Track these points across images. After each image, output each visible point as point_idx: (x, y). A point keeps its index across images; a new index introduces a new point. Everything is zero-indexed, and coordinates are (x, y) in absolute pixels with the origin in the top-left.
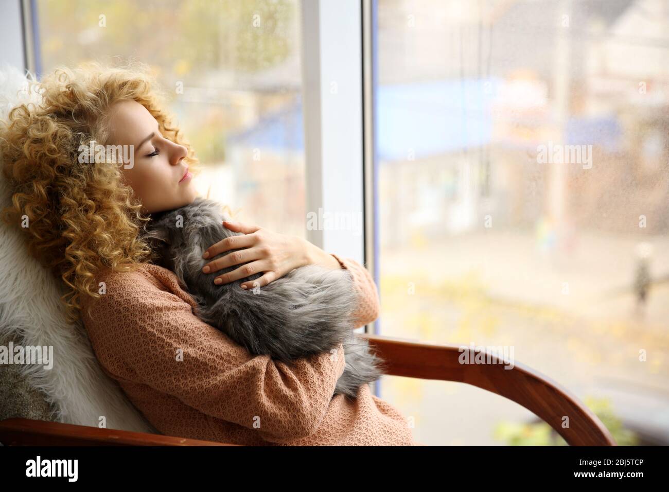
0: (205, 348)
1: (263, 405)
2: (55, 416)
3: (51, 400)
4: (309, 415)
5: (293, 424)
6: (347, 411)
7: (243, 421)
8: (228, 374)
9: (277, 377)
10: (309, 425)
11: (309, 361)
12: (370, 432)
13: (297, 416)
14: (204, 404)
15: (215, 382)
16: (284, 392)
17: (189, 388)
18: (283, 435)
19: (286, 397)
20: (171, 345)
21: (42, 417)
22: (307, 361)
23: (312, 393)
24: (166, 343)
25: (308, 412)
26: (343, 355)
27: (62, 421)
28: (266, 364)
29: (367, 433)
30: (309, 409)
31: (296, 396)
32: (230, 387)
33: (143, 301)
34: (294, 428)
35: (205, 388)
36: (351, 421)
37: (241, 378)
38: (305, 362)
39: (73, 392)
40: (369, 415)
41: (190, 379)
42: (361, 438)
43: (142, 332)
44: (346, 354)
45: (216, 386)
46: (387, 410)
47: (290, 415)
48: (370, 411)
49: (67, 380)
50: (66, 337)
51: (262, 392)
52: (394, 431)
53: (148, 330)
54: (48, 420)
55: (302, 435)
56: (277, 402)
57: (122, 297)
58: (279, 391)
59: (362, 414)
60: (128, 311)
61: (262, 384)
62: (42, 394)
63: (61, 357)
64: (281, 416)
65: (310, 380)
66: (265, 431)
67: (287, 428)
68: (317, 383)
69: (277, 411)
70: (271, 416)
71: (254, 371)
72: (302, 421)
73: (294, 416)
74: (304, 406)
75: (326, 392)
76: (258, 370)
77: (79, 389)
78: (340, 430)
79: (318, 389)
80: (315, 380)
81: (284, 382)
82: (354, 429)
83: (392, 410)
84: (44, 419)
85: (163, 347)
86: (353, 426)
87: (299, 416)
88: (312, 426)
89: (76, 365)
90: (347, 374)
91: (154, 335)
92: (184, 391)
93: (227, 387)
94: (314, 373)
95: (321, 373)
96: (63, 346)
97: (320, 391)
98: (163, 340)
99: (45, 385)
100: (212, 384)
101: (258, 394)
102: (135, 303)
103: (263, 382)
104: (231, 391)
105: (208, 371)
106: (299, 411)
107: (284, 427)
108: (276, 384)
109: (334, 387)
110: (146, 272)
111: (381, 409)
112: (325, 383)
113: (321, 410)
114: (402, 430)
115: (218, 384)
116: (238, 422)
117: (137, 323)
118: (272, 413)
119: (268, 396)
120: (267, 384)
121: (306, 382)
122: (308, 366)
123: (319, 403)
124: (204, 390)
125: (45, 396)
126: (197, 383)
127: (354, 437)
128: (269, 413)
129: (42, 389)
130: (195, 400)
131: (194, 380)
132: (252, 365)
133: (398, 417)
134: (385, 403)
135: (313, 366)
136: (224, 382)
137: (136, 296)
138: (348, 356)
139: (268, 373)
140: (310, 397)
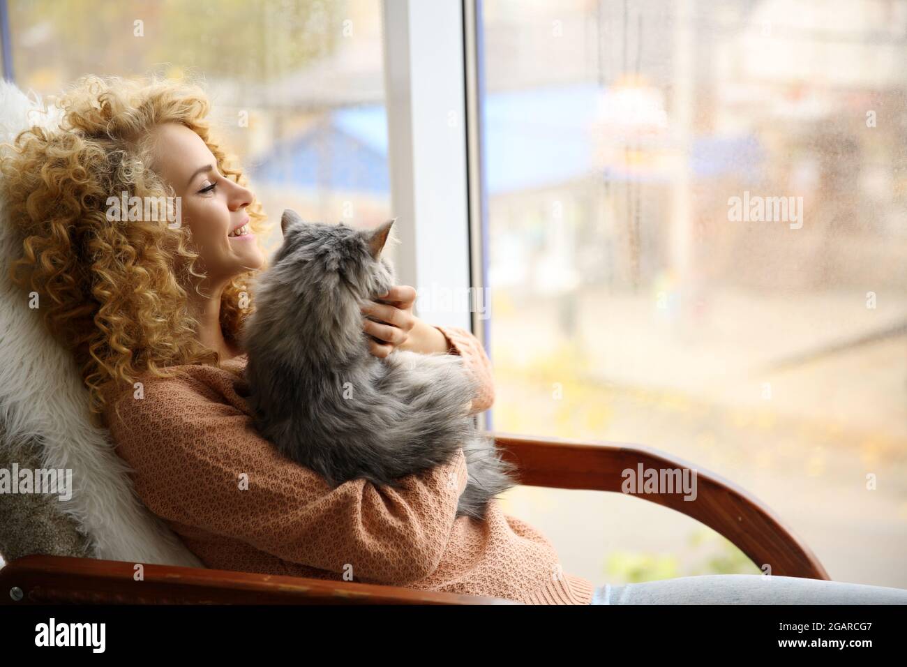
0: (277, 475)
1: (363, 544)
2: (90, 549)
3: (83, 529)
4: (425, 550)
5: (404, 563)
6: (474, 534)
7: (337, 566)
8: (312, 507)
9: (379, 504)
10: (426, 562)
11: (420, 477)
12: (507, 559)
13: (409, 553)
14: (282, 547)
15: (295, 519)
16: (390, 523)
17: (261, 529)
18: (393, 578)
19: (393, 529)
20: (232, 476)
21: (72, 553)
22: (417, 478)
23: (427, 520)
24: (225, 474)
25: (423, 546)
26: (465, 464)
27: (99, 557)
28: (362, 488)
29: (503, 561)
30: (425, 542)
31: (406, 527)
32: (317, 523)
33: (189, 421)
34: (406, 568)
35: (282, 527)
36: (481, 548)
37: (329, 510)
38: (415, 480)
39: (113, 520)
40: (504, 538)
41: (262, 516)
42: (496, 568)
43: (191, 461)
44: (468, 463)
45: (297, 524)
46: (524, 531)
47: (399, 553)
48: (505, 532)
49: (104, 505)
50: (100, 446)
51: (360, 527)
52: (538, 556)
53: (198, 459)
54: (79, 555)
55: (417, 576)
56: (382, 537)
57: (160, 416)
58: (384, 522)
59: (495, 536)
60: (169, 434)
61: (359, 517)
62: (71, 523)
63: (95, 472)
64: (389, 556)
65: (423, 503)
66: (367, 576)
67: (397, 569)
68: (433, 506)
69: (382, 550)
70: (375, 557)
71: (348, 500)
72: (417, 559)
73: (406, 554)
74: (417, 538)
75: (445, 517)
76: (352, 497)
77: (121, 517)
78: (467, 560)
79: (435, 513)
80: (430, 502)
81: (388, 509)
82: (487, 556)
83: (530, 530)
84: (74, 555)
85: (221, 479)
86: (485, 554)
87: (412, 552)
88: (431, 564)
89: (114, 483)
90: (470, 489)
91: (208, 464)
92: (255, 532)
93: (313, 523)
94: (427, 493)
95: (437, 493)
96: (97, 458)
97: (438, 516)
98: (220, 470)
99: (76, 510)
100: (291, 521)
101: (354, 530)
102: (178, 424)
103: (360, 513)
104: (318, 528)
105: (285, 504)
106: (411, 546)
107: (393, 569)
108: (378, 513)
109: (456, 510)
110: (190, 378)
111: (515, 530)
112: (443, 505)
113: (441, 541)
114: (548, 555)
115: (300, 521)
116: (330, 568)
117: (182, 451)
118: (375, 553)
119: (369, 531)
120: (366, 515)
121: (418, 506)
122: (419, 484)
123: (437, 533)
124: (281, 530)
125: (76, 524)
126: (272, 521)
127: (487, 567)
128: (372, 553)
129: (71, 514)
130: (272, 542)
131: (267, 517)
132: (343, 492)
133: (539, 539)
134: (520, 522)
135: (425, 483)
136: (308, 518)
137: (179, 414)
138: (471, 466)
139: (366, 500)
140: (426, 526)
